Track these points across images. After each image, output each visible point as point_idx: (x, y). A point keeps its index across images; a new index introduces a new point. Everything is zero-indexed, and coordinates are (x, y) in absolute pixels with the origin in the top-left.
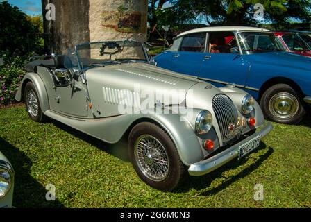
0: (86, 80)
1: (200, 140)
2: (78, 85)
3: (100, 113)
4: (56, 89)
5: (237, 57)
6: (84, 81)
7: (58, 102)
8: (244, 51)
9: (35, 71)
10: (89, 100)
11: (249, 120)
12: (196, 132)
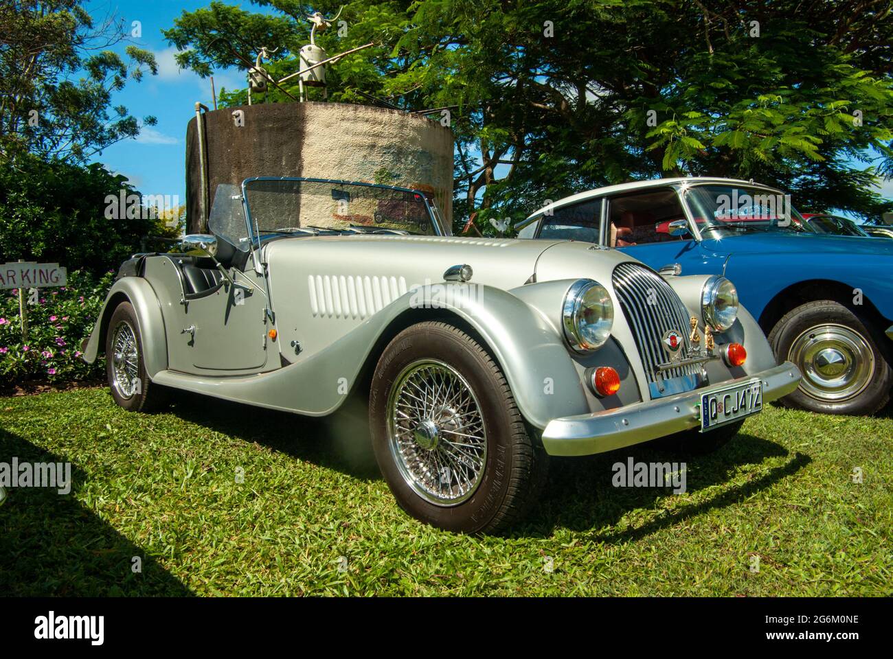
0: (265, 265)
1: (580, 369)
2: (245, 280)
3: (298, 350)
4: (186, 305)
5: (687, 249)
6: (260, 269)
7: (191, 343)
8: (706, 232)
9: (140, 271)
10: (270, 317)
11: (727, 350)
12: (567, 341)
